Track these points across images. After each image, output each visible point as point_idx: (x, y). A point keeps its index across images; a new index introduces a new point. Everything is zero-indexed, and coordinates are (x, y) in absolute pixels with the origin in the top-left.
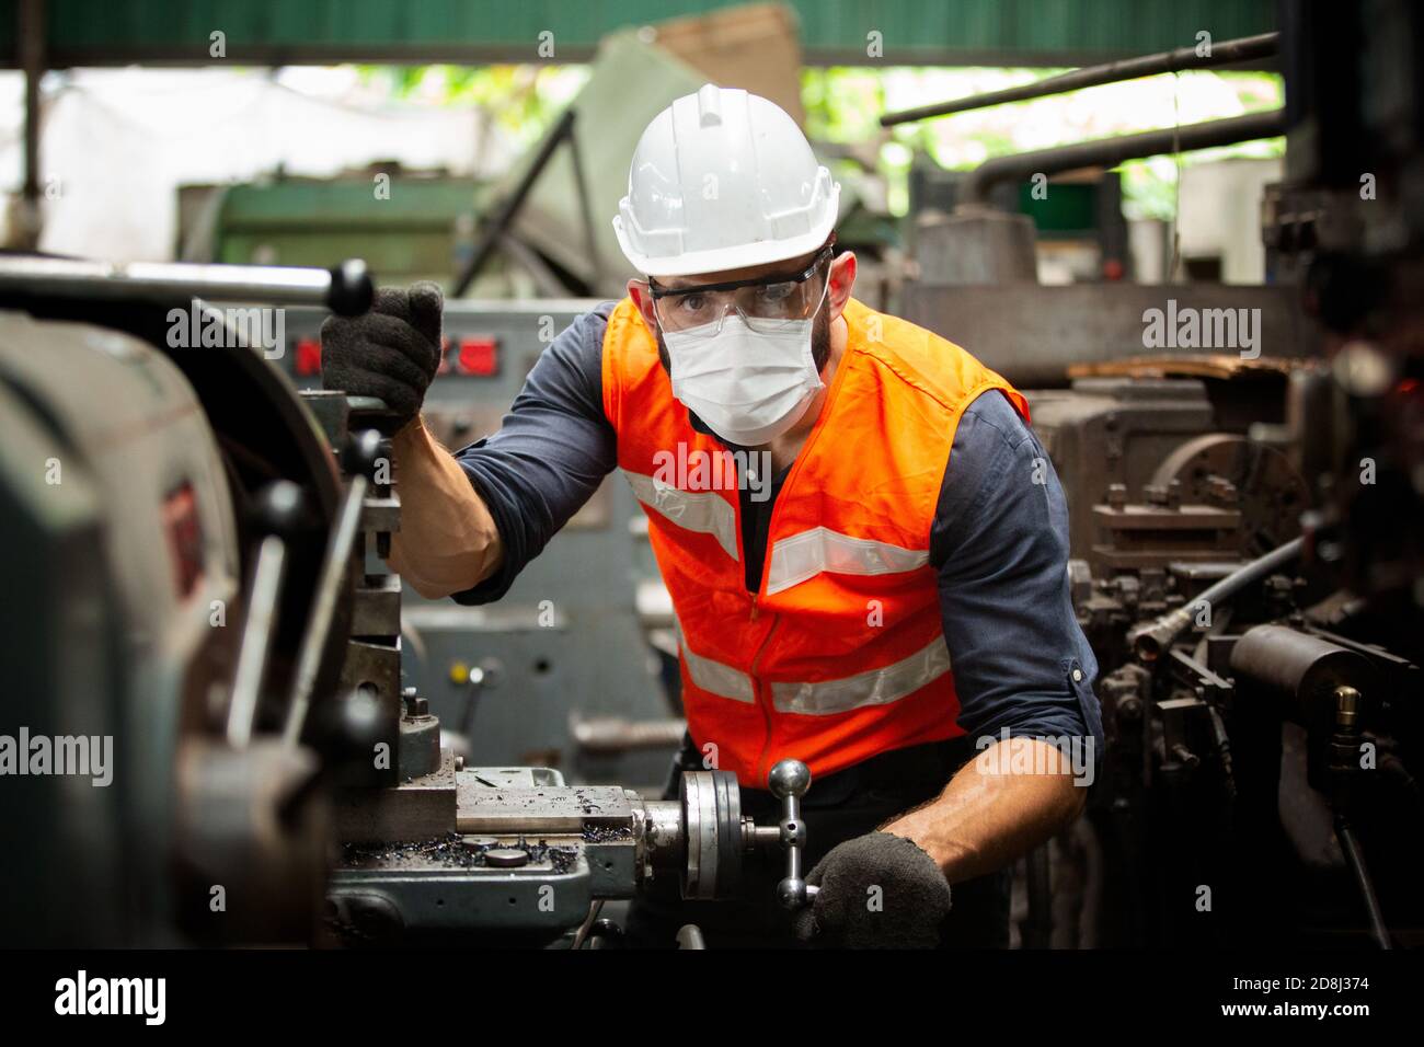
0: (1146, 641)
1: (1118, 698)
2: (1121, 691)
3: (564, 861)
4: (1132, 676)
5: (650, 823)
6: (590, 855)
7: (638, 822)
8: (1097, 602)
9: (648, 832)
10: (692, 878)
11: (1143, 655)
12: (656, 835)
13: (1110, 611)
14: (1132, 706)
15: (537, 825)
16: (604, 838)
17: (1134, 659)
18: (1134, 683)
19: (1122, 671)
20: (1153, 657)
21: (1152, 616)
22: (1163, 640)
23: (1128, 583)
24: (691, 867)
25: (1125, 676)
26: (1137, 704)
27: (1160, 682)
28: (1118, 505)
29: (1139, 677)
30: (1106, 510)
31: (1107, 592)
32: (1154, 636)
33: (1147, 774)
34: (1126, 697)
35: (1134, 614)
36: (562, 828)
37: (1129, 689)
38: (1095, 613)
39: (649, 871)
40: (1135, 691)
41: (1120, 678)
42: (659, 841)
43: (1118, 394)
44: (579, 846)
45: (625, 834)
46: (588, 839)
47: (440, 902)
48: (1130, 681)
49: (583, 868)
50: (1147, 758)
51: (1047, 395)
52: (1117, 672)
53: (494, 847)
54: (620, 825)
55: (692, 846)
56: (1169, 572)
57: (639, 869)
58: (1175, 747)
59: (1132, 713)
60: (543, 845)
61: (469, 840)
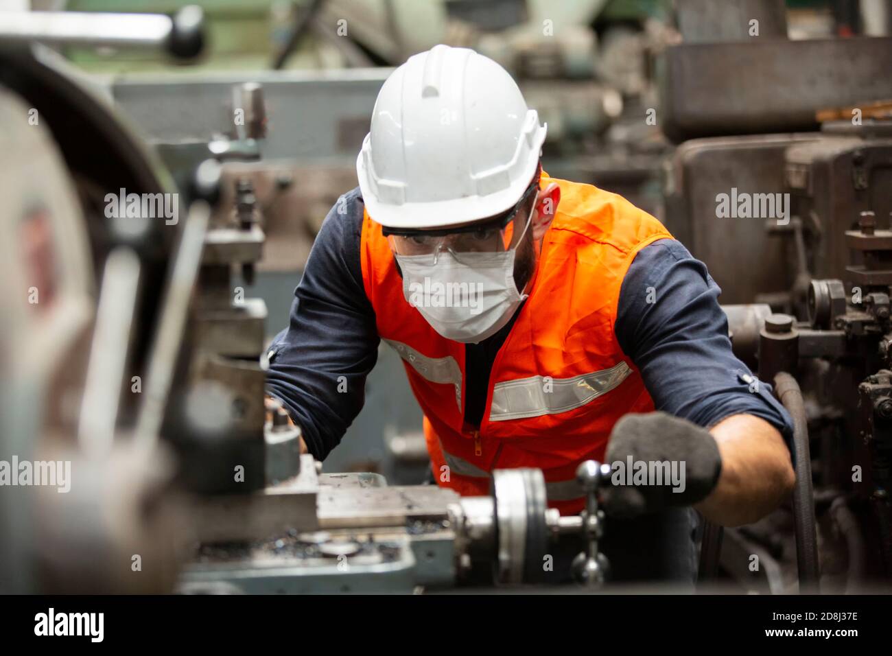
1: (875, 400)
3: (390, 553)
4: (886, 380)
5: (465, 518)
6: (415, 546)
7: (456, 518)
9: (464, 529)
10: (504, 566)
12: (471, 528)
15: (365, 522)
16: (425, 532)
24: (504, 556)
28: (869, 230)
30: (858, 234)
31: (861, 307)
34: (882, 398)
36: (389, 524)
37: (883, 392)
39: (466, 560)
41: (876, 382)
42: (475, 534)
44: (403, 539)
45: (444, 528)
46: (411, 533)
48: (884, 384)
49: (407, 560)
53: (328, 542)
54: (437, 520)
55: (504, 537)
57: (457, 559)
60: (371, 540)
61: (305, 537)
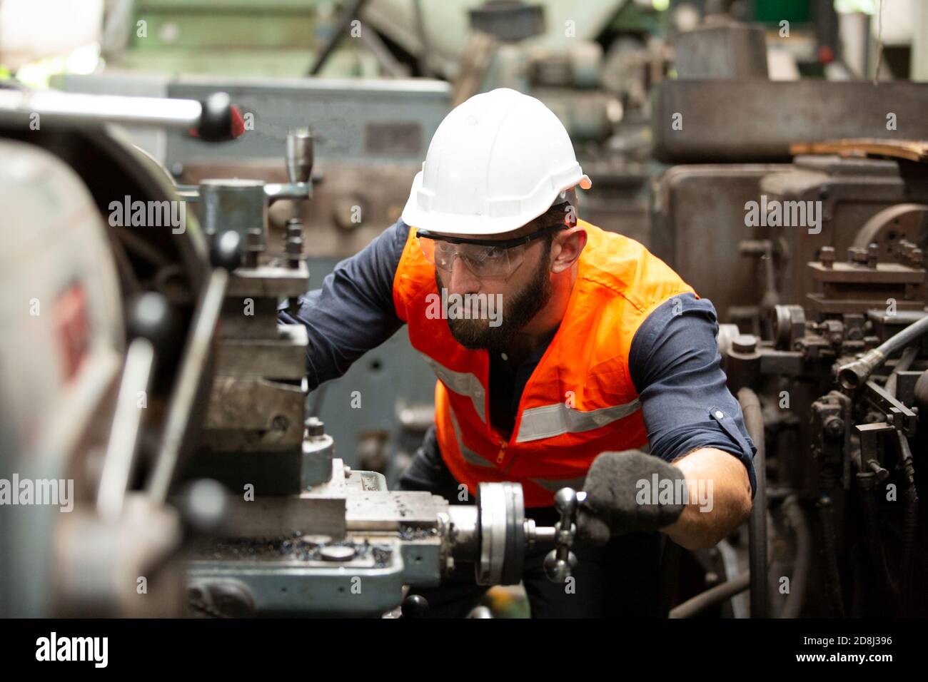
0: (848, 374)
1: (825, 419)
2: (828, 413)
3: (383, 557)
4: (836, 401)
5: (452, 525)
6: (405, 551)
7: (443, 525)
8: (810, 340)
9: (450, 533)
10: (485, 569)
11: (845, 385)
12: (457, 533)
13: (820, 347)
14: (836, 425)
15: (363, 526)
16: (415, 537)
17: (838, 388)
18: (838, 407)
19: (828, 397)
20: (854, 387)
21: (853, 351)
22: (861, 374)
23: (835, 325)
24: (484, 559)
25: (830, 401)
26: (840, 424)
27: (858, 406)
28: (828, 263)
29: (841, 402)
30: (818, 266)
31: (818, 332)
32: (854, 371)
33: (846, 479)
34: (831, 418)
35: (838, 350)
36: (382, 528)
37: (833, 412)
38: (808, 348)
39: (450, 562)
40: (837, 414)
41: (827, 402)
42: (460, 539)
43: (829, 171)
44: (394, 544)
45: (432, 534)
46: (403, 538)
47: (284, 590)
48: (834, 405)
49: (397, 565)
50: (847, 467)
51: (773, 167)
52: (824, 398)
53: (328, 545)
54: (426, 527)
55: (485, 543)
56: (867, 317)
57: (444, 563)
58: (869, 462)
59: (835, 430)
60: (367, 544)
61: (308, 539)
